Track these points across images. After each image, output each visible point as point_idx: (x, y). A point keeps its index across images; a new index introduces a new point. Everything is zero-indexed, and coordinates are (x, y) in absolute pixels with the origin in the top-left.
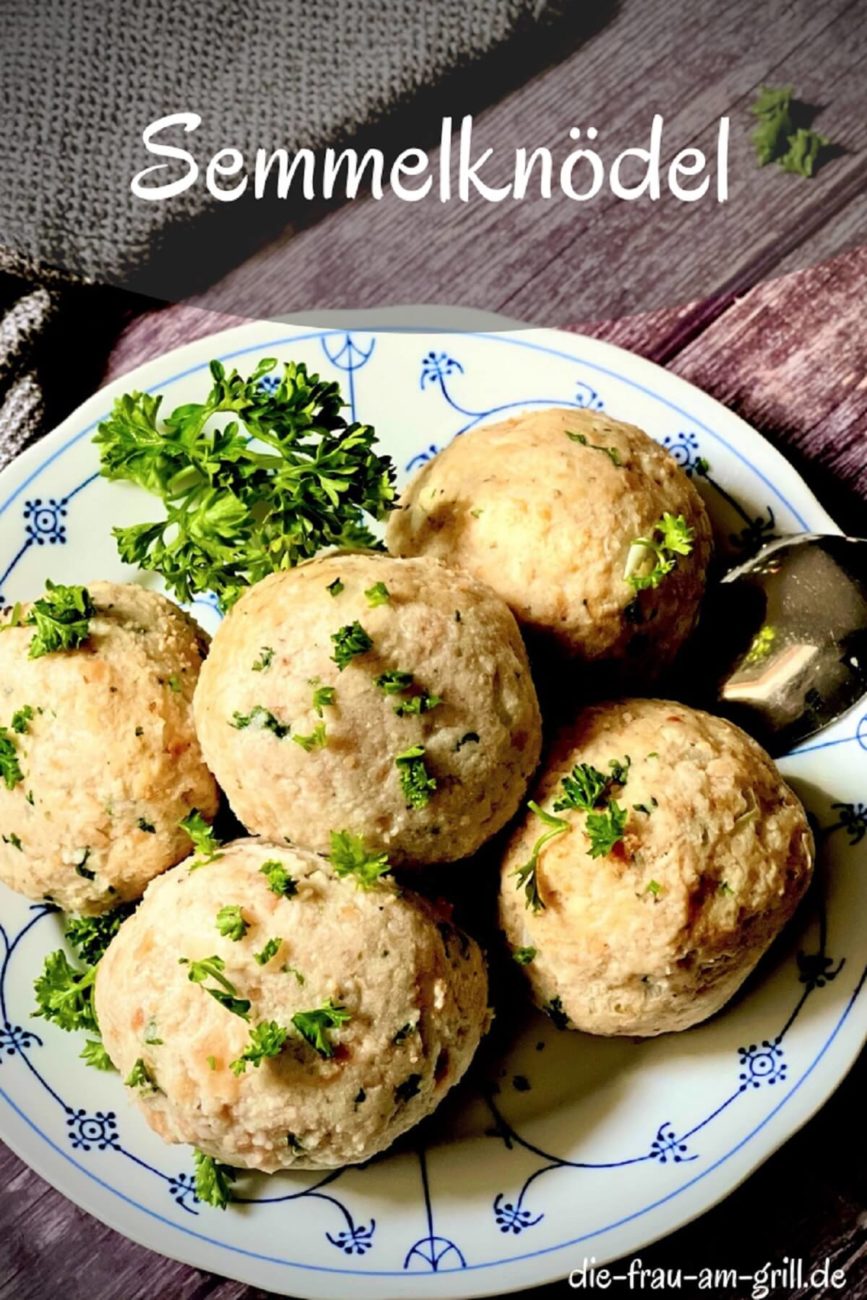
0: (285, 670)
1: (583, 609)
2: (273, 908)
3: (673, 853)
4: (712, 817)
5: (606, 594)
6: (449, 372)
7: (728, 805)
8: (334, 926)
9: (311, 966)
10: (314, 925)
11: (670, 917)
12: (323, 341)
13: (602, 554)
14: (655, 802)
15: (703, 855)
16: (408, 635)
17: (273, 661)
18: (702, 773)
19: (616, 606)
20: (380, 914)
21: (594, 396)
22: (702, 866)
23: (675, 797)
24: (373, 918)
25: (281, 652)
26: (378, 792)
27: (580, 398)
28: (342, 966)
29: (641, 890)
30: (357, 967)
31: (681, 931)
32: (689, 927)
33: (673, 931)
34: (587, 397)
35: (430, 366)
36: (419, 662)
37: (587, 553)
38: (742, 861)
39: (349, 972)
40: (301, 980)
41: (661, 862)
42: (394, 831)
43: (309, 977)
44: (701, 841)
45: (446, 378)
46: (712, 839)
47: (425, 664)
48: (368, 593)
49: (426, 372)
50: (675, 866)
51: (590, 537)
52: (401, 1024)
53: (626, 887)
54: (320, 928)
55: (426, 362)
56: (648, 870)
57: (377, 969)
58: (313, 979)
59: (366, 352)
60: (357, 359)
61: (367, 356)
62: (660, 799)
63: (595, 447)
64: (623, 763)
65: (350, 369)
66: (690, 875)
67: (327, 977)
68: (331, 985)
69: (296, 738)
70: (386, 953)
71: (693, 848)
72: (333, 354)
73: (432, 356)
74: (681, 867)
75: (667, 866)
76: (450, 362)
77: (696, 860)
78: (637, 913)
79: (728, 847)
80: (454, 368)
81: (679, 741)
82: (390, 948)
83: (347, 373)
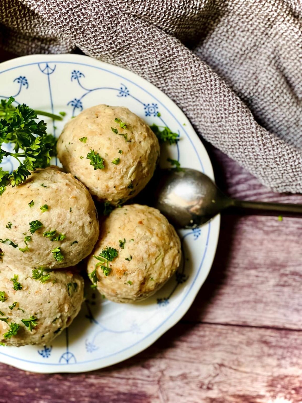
0: (15, 230)
1: (114, 189)
2: (14, 293)
3: (136, 273)
4: (149, 260)
5: (121, 184)
6: (80, 77)
7: (153, 255)
8: (33, 296)
9: (26, 307)
10: (27, 297)
11: (135, 289)
12: (39, 65)
13: (120, 173)
14: (131, 258)
15: (145, 272)
16: (54, 220)
17: (12, 226)
18: (146, 245)
19: (124, 187)
20: (48, 291)
21: (126, 88)
22: (145, 275)
23: (138, 256)
24: (45, 293)
25: (14, 224)
26: (46, 259)
27: (122, 88)
28: (36, 307)
29: (126, 282)
30: (41, 307)
31: (138, 292)
32: (140, 290)
33: (135, 292)
34: (124, 89)
35: (74, 75)
36: (58, 227)
37: (115, 173)
38: (157, 271)
39: (38, 308)
40: (23, 311)
41: (133, 275)
42: (53, 266)
43: (26, 311)
44: (145, 268)
45: (79, 79)
46: (148, 267)
47: (60, 227)
48: (41, 208)
49: (73, 76)
50: (136, 276)
51: (116, 169)
52: (54, 318)
53: (121, 281)
54: (29, 298)
55: (73, 73)
56: (129, 276)
57: (47, 306)
58: (27, 311)
59: (53, 68)
60: (50, 71)
61: (53, 70)
62: (133, 256)
63: (120, 135)
64: (123, 241)
65: (48, 74)
66: (141, 278)
67: (32, 310)
68: (33, 312)
69: (19, 249)
70: (49, 302)
71: (142, 271)
72: (42, 69)
73: (75, 71)
74: (138, 276)
75: (134, 276)
76: (81, 74)
77: (143, 274)
78: (125, 287)
79: (153, 268)
80: (82, 76)
81: (141, 233)
82: (50, 300)
83: (47, 76)
